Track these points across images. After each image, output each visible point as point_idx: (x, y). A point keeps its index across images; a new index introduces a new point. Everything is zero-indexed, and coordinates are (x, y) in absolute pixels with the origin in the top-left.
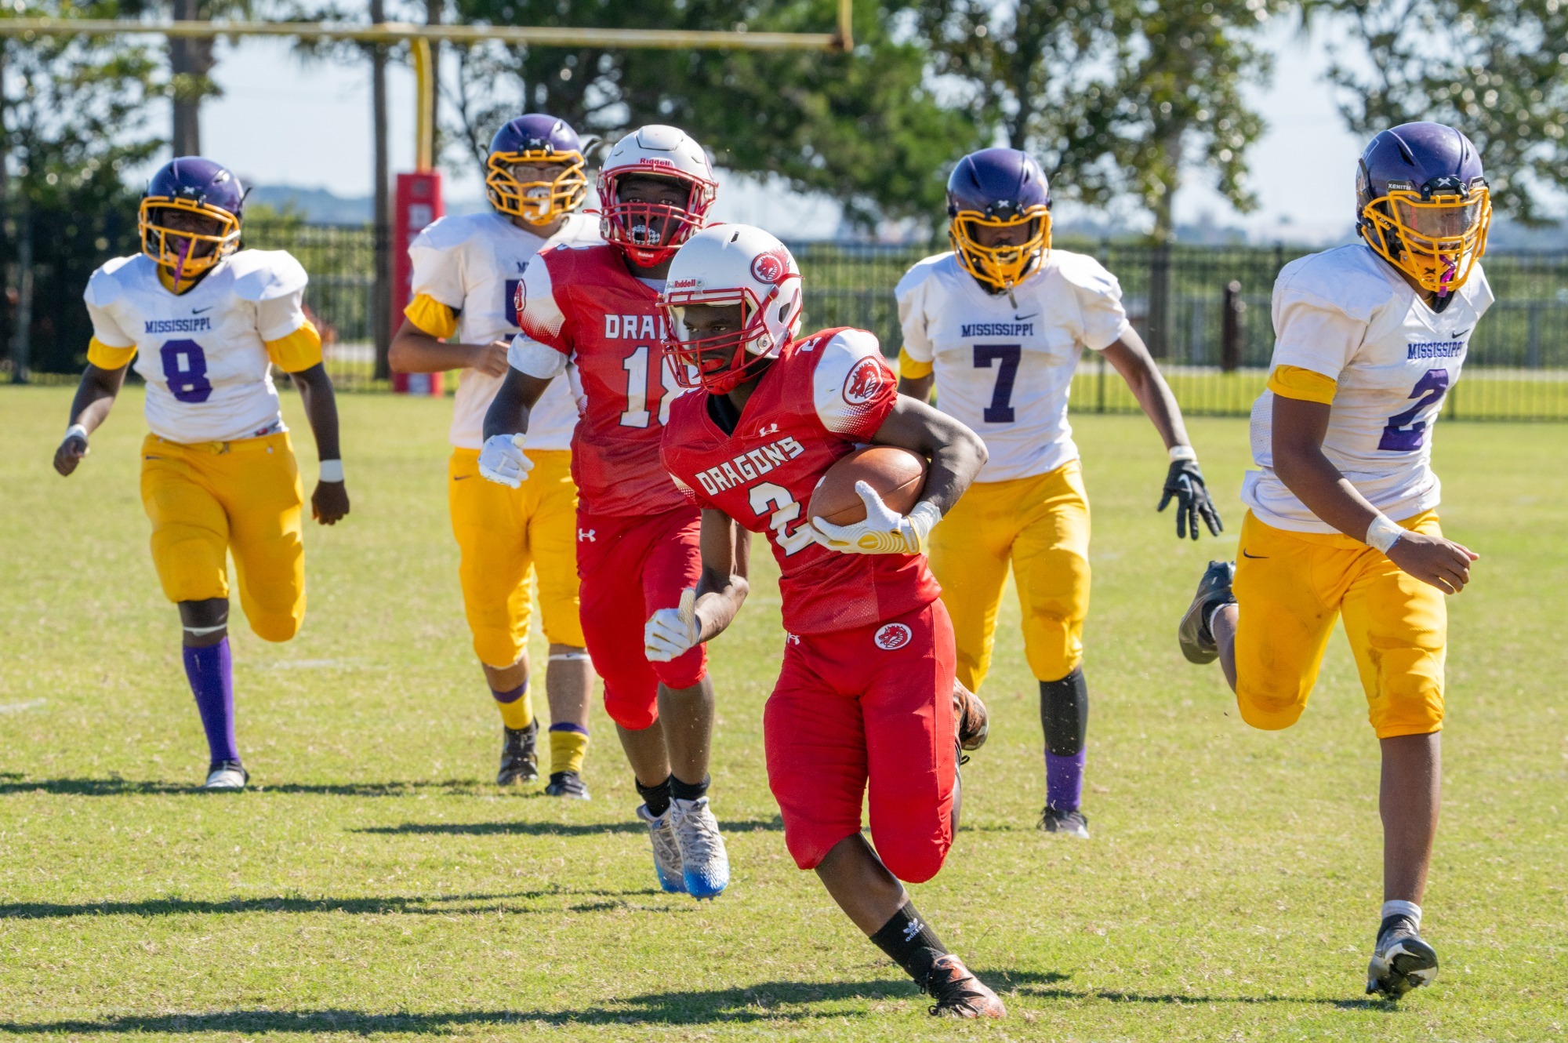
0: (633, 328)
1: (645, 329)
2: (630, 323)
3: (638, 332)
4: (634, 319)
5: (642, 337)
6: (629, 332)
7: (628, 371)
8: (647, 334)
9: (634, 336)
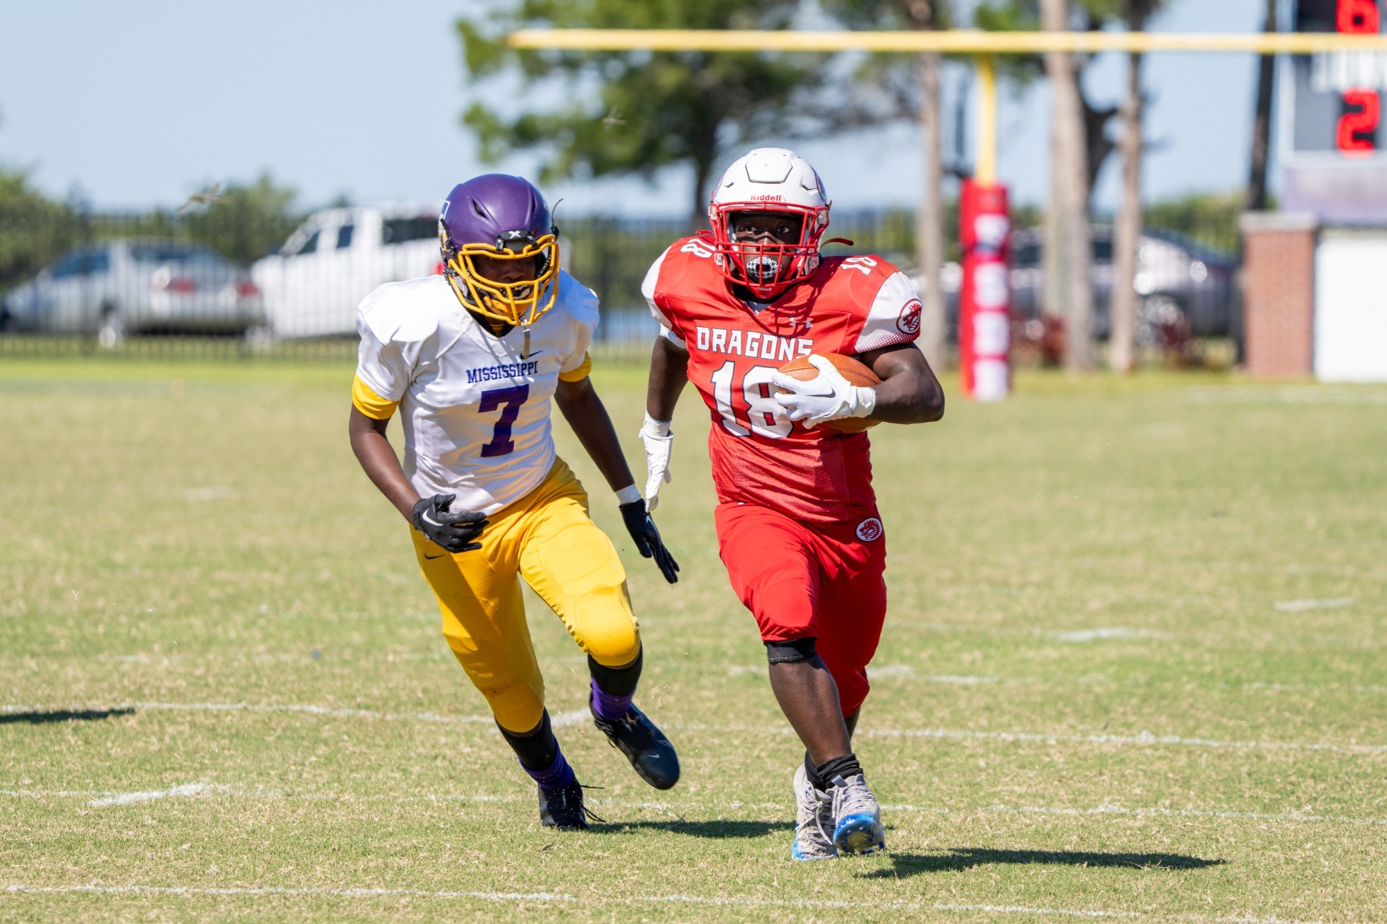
0: (722, 342)
1: (732, 344)
2: (719, 337)
3: (726, 346)
4: (723, 333)
5: (729, 352)
6: (718, 347)
7: (715, 383)
8: (734, 349)
9: (723, 350)
